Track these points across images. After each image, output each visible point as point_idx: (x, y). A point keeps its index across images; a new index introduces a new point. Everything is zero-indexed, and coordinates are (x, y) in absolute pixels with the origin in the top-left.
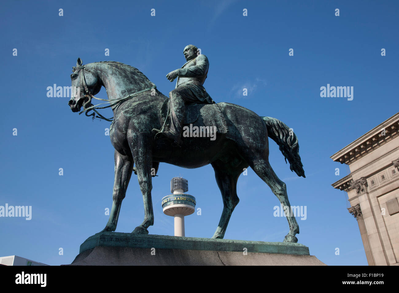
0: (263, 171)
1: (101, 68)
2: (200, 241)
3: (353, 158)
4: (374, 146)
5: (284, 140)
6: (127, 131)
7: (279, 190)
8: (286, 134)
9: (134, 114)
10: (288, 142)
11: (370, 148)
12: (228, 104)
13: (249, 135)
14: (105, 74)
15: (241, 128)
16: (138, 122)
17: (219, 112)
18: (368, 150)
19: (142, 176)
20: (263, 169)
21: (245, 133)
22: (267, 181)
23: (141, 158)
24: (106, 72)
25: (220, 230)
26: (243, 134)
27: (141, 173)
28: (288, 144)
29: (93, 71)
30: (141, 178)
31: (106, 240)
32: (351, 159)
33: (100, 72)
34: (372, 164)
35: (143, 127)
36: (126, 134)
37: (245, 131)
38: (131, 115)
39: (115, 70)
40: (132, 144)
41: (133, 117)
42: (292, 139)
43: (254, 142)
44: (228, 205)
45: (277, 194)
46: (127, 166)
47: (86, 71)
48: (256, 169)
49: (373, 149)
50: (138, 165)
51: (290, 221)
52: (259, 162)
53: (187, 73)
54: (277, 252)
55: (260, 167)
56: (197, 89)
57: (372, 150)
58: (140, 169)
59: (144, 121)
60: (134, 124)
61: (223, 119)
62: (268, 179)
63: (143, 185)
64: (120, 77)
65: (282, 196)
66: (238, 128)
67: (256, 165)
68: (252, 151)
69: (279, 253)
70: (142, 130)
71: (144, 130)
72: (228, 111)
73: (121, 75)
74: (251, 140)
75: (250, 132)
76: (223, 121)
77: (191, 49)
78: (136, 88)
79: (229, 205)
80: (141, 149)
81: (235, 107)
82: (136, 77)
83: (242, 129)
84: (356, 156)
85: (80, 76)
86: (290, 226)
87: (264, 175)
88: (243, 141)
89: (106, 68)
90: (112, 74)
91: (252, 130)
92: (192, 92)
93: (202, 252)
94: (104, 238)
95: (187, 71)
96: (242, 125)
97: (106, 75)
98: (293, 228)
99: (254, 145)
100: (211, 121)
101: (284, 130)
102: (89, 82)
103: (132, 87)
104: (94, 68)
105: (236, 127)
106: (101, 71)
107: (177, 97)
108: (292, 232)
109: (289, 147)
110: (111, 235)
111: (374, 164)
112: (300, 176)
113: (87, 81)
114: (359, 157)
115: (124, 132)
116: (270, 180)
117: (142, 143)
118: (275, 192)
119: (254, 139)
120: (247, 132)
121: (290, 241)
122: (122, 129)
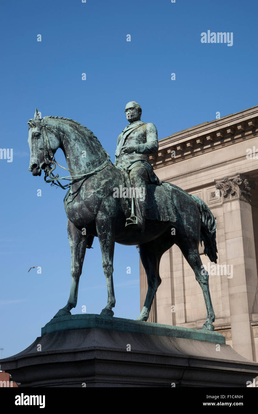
0: (196, 260)
1: (63, 130)
2: (156, 327)
3: (161, 162)
4: (195, 151)
5: (205, 223)
6: (98, 212)
7: (205, 280)
8: (207, 217)
9: (105, 196)
10: (208, 226)
11: (190, 152)
12: (174, 188)
13: (189, 225)
14: (68, 137)
15: (184, 215)
16: (108, 205)
17: (169, 198)
18: (185, 154)
19: (108, 259)
20: (196, 259)
21: (187, 222)
22: (196, 270)
23: (108, 241)
24: (68, 136)
25: (147, 311)
26: (185, 223)
27: (107, 257)
28: (208, 228)
29: (55, 132)
30: (107, 261)
31: (99, 322)
32: (157, 163)
33: (62, 134)
34: (186, 177)
35: (112, 211)
36: (96, 215)
37: (187, 219)
38: (103, 196)
39: (78, 135)
40: (103, 226)
41: (104, 199)
42: (212, 223)
43: (193, 232)
44: (153, 286)
45: (202, 282)
46: (83, 242)
47: (48, 131)
48: (190, 258)
49: (193, 154)
50: (105, 248)
51: (209, 310)
52: (193, 251)
53: (145, 151)
54: (205, 340)
55: (194, 257)
56: (150, 169)
57: (191, 156)
58: (106, 252)
59: (113, 204)
60: (105, 207)
61: (172, 207)
62: (197, 268)
63: (108, 268)
64: (83, 145)
65: (206, 285)
66: (182, 215)
67: (191, 254)
68: (190, 240)
69: (206, 341)
70: (111, 214)
71: (113, 214)
72: (174, 195)
73: (84, 143)
74: (191, 230)
75: (190, 221)
76: (173, 209)
77: (136, 109)
78: (97, 160)
79: (155, 286)
80: (110, 233)
81: (179, 192)
82: (94, 144)
83: (184, 217)
84: (166, 160)
85: (43, 136)
86: (208, 315)
87: (195, 264)
88: (184, 230)
89: (69, 131)
90: (75, 140)
91: (192, 220)
92: (148, 173)
93: (160, 337)
94: (98, 321)
95: (146, 149)
96: (184, 213)
97: (69, 139)
98: (212, 317)
99: (193, 235)
100: (163, 209)
101: (206, 212)
102: (54, 145)
103: (94, 158)
104: (56, 128)
105: (180, 214)
106: (64, 132)
107: (142, 182)
108: (210, 320)
109: (209, 232)
110: (101, 318)
111: (189, 178)
112: (212, 261)
113: (51, 143)
114: (170, 163)
115: (95, 213)
116: (199, 269)
117: (110, 227)
118: (201, 280)
119: (193, 229)
120: (188, 220)
121: (210, 329)
122: (94, 210)
